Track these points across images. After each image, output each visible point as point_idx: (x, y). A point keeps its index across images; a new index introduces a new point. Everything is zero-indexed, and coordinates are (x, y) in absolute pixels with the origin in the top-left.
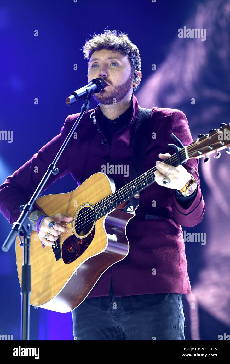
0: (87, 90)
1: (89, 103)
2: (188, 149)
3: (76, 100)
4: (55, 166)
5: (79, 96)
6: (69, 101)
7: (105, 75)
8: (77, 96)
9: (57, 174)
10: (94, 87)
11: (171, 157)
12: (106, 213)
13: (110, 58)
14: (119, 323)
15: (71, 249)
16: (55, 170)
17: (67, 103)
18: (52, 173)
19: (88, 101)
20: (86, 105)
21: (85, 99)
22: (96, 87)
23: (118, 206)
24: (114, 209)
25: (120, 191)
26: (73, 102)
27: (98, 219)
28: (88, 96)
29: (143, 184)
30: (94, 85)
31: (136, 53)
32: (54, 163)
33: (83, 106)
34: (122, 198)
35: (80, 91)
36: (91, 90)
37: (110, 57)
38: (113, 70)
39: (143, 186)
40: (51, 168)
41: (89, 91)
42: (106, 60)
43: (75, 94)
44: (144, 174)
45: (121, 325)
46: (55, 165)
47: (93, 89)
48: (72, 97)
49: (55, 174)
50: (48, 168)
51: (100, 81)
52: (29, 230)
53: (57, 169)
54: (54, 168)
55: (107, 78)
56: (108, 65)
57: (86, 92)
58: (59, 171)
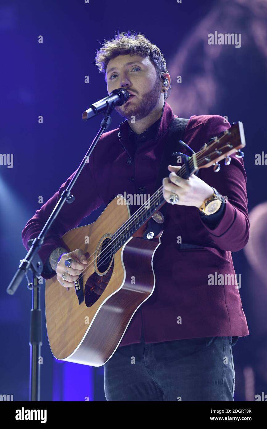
0: (107, 102)
1: (110, 118)
2: (197, 157)
3: (95, 114)
4: (70, 193)
5: (98, 109)
6: (86, 116)
7: (127, 85)
8: (95, 110)
9: (72, 202)
10: (116, 99)
11: (181, 169)
12: (124, 243)
13: (129, 64)
14: (154, 377)
15: (93, 290)
16: (70, 197)
17: (83, 118)
18: (66, 201)
19: (109, 115)
20: (106, 120)
21: (105, 113)
22: (118, 99)
23: (134, 233)
24: (131, 237)
25: (135, 214)
26: (91, 117)
27: (117, 250)
28: (108, 109)
29: (156, 203)
30: (116, 97)
31: (158, 52)
32: (68, 189)
33: (103, 121)
34: (137, 224)
35: (99, 104)
36: (113, 102)
37: (129, 62)
38: (136, 77)
39: (156, 206)
40: (65, 196)
41: (110, 104)
42: (124, 66)
43: (93, 108)
44: (157, 192)
45: (157, 380)
46: (70, 191)
47: (115, 102)
48: (89, 111)
49: (69, 202)
50: (62, 195)
51: (123, 92)
52: (39, 269)
53: (73, 196)
54: (68, 195)
55: (131, 87)
56: (128, 72)
57: (106, 105)
58: (74, 199)
